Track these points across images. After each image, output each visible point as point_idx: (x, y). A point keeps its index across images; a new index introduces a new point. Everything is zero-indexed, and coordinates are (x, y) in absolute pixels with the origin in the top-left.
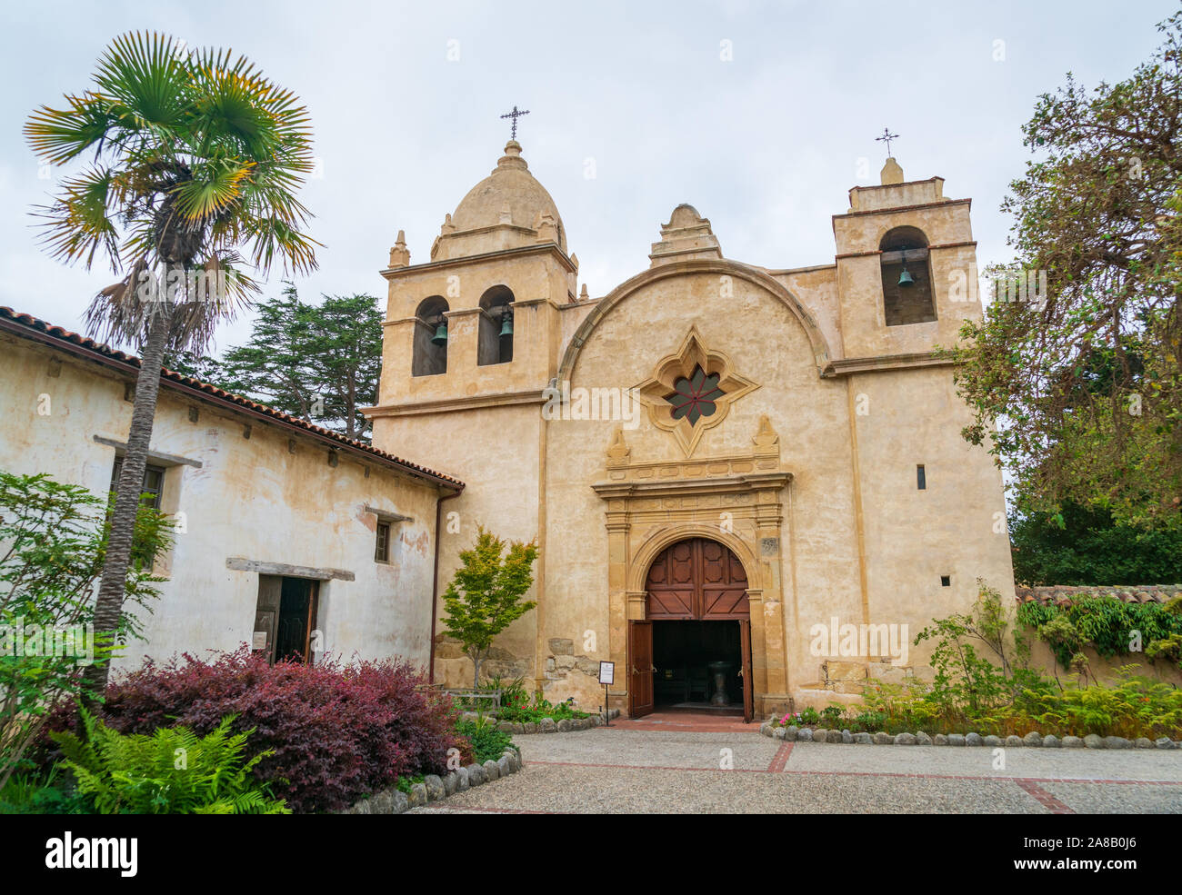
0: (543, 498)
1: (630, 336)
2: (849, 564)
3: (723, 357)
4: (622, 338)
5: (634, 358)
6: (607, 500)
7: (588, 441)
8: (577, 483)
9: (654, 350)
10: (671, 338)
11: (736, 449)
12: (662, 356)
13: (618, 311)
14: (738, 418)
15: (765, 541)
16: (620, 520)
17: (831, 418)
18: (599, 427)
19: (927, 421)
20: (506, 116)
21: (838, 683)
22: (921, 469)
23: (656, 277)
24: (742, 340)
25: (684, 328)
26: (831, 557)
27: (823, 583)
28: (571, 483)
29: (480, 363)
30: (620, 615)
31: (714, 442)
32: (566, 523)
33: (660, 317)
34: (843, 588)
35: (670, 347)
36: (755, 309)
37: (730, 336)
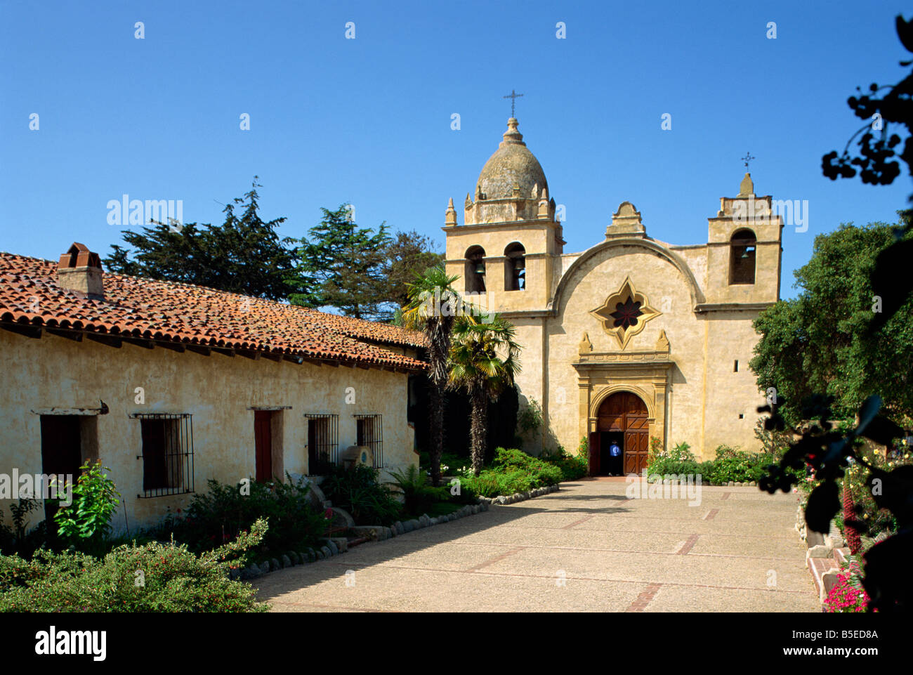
0: (545, 368)
1: (593, 280)
2: (698, 407)
3: (642, 295)
4: (588, 281)
5: (595, 293)
6: (580, 372)
7: (568, 338)
8: (562, 361)
9: (606, 289)
10: (616, 283)
11: (648, 346)
12: (610, 293)
13: (586, 264)
14: (649, 330)
15: (658, 395)
16: (586, 382)
17: (697, 333)
18: (575, 331)
19: (742, 338)
20: (507, 97)
22: (736, 363)
23: (609, 247)
24: (654, 287)
25: (623, 277)
26: (690, 403)
27: (685, 416)
28: (559, 361)
29: (506, 290)
30: (585, 429)
31: (636, 342)
32: (557, 382)
34: (694, 419)
35: (615, 288)
36: (662, 269)
37: (647, 283)
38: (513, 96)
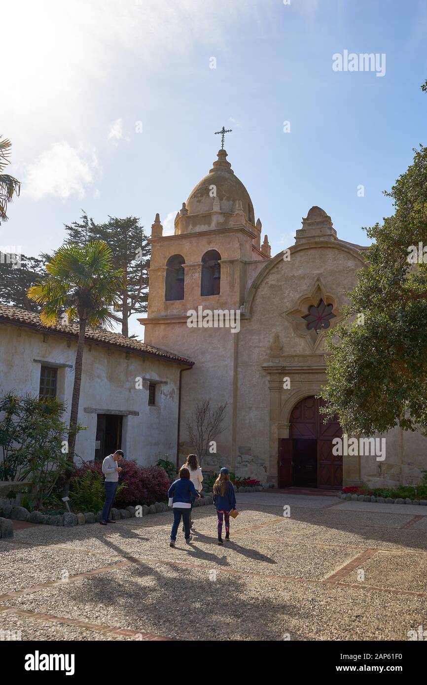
0: (236, 371)
1: (284, 283)
3: (334, 297)
4: (279, 284)
5: (286, 295)
6: (270, 373)
7: (260, 341)
8: (254, 364)
9: (297, 291)
10: (306, 284)
12: (301, 295)
13: (277, 268)
16: (276, 385)
18: (266, 333)
20: (218, 133)
21: (386, 475)
23: (298, 249)
24: (345, 288)
25: (313, 279)
28: (251, 364)
29: (202, 295)
30: (275, 435)
32: (248, 385)
33: (300, 272)
35: (306, 290)
36: (353, 270)
37: (338, 285)
38: (224, 131)
